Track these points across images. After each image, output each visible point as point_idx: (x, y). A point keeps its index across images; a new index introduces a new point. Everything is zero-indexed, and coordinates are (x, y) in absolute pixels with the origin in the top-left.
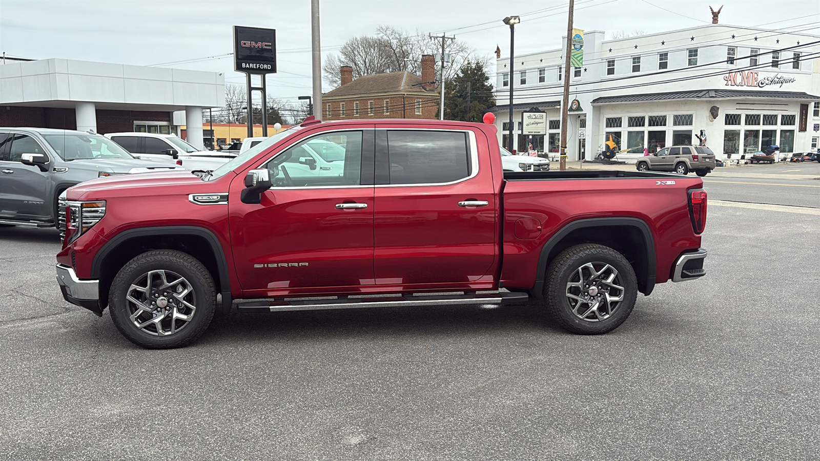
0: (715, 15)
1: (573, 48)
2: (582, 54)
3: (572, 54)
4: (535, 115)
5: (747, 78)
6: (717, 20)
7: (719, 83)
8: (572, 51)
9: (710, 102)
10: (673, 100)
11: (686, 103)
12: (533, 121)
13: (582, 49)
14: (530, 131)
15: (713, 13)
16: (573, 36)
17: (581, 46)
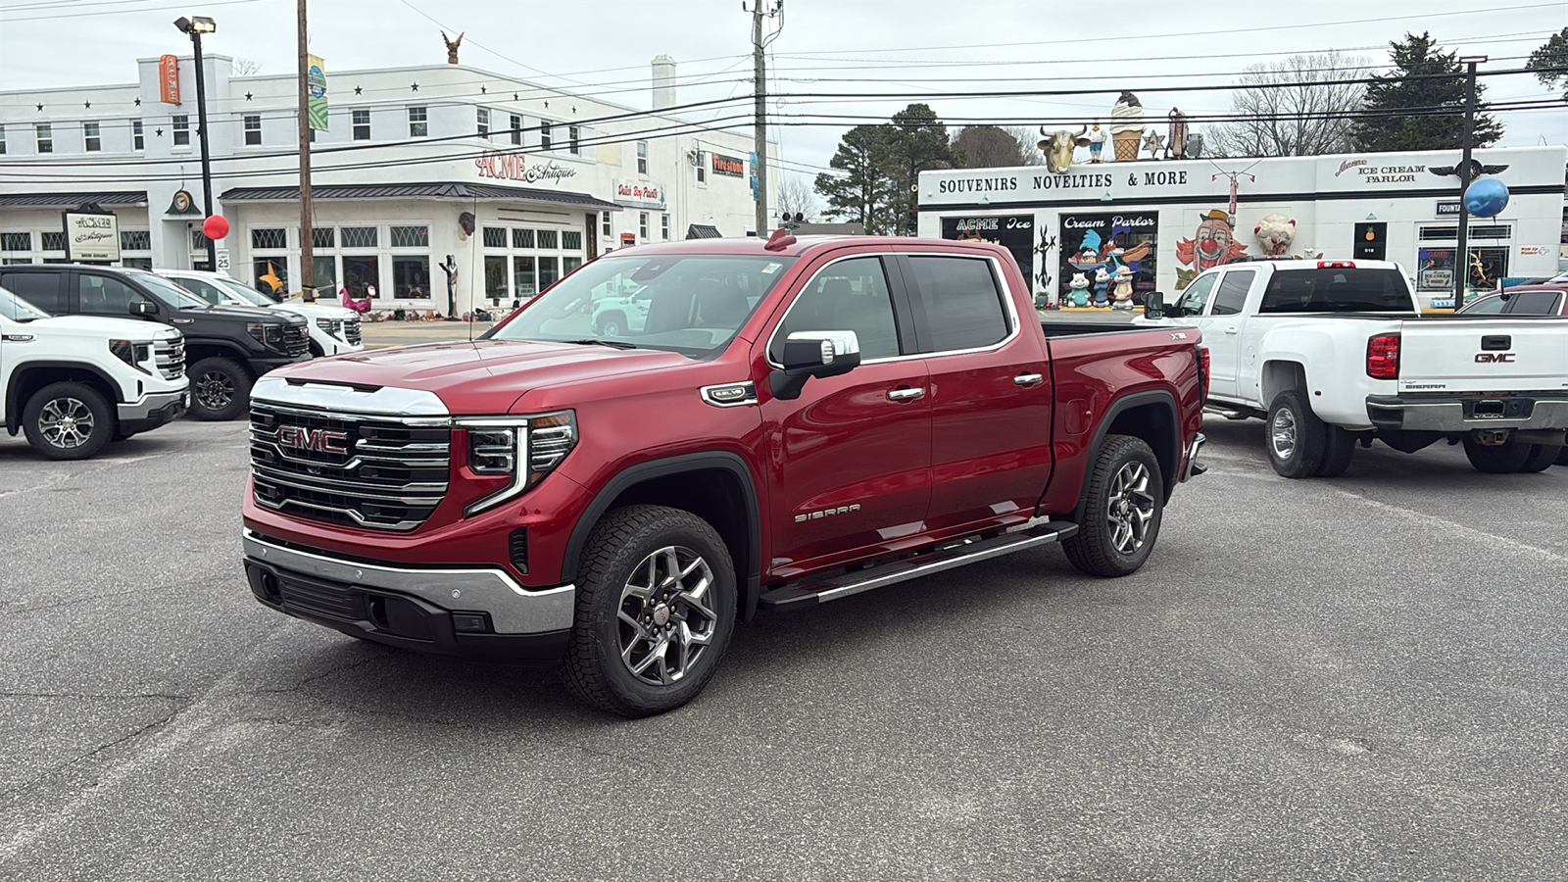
0: (453, 48)
1: (310, 92)
2: (325, 105)
3: (310, 104)
4: (92, 220)
5: (510, 165)
6: (455, 56)
7: (470, 173)
8: (310, 98)
9: (457, 204)
10: (391, 198)
11: (413, 206)
12: (89, 232)
13: (325, 95)
14: (85, 252)
15: (448, 44)
16: (309, 68)
17: (324, 90)
